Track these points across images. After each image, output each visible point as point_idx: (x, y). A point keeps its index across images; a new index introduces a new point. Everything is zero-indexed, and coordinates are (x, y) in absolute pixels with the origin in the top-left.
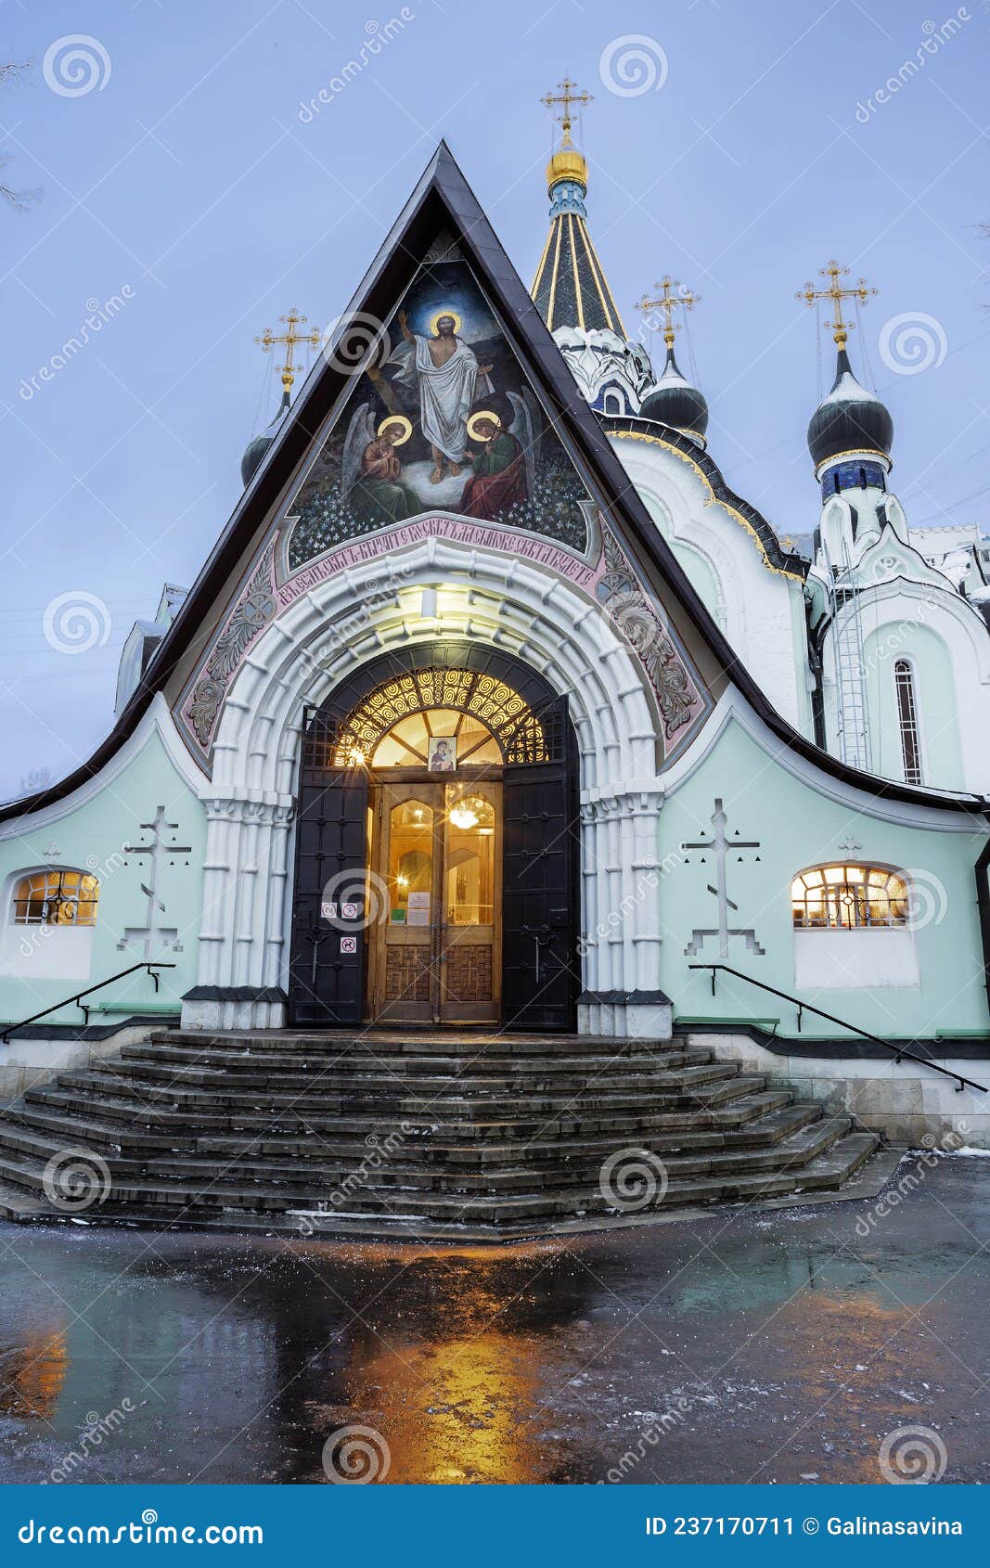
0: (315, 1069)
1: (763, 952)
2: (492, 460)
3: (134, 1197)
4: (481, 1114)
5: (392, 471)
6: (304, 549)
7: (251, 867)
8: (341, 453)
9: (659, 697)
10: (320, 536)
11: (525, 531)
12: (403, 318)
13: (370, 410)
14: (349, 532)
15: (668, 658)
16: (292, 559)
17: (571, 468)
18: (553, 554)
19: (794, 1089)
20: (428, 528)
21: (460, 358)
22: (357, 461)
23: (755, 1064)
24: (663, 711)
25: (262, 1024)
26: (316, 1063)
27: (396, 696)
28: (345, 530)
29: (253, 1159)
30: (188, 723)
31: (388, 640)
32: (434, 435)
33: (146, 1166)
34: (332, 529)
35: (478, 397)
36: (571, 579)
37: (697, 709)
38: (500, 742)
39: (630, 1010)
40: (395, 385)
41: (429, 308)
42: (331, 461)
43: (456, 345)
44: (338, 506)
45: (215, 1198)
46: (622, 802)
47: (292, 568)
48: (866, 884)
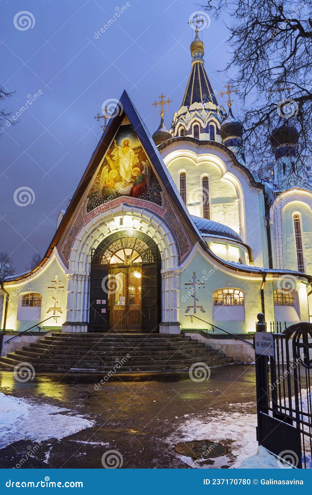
0: (84, 341)
1: (205, 312)
2: (138, 181)
3: (40, 366)
4: (116, 350)
5: (112, 185)
6: (91, 207)
7: (79, 291)
8: (100, 180)
9: (180, 245)
10: (94, 204)
11: (147, 201)
12: (115, 141)
13: (107, 168)
14: (102, 202)
15: (182, 234)
16: (88, 210)
17: (158, 182)
18: (153, 207)
19: (210, 347)
20: (121, 201)
21: (130, 153)
22: (104, 183)
23: (201, 340)
24: (181, 249)
25: (82, 331)
26: (84, 339)
27: (115, 245)
28: (101, 202)
29: (66, 359)
30: (62, 254)
31: (113, 230)
32: (123, 174)
33: (43, 360)
34: (97, 202)
35: (134, 164)
36: (158, 213)
37: (189, 248)
38: (141, 257)
39: (170, 327)
40: (114, 161)
41: (122, 138)
42: (97, 183)
43: (129, 149)
44: (99, 195)
45: (56, 366)
46: (170, 273)
47: (88, 212)
48: (234, 293)
